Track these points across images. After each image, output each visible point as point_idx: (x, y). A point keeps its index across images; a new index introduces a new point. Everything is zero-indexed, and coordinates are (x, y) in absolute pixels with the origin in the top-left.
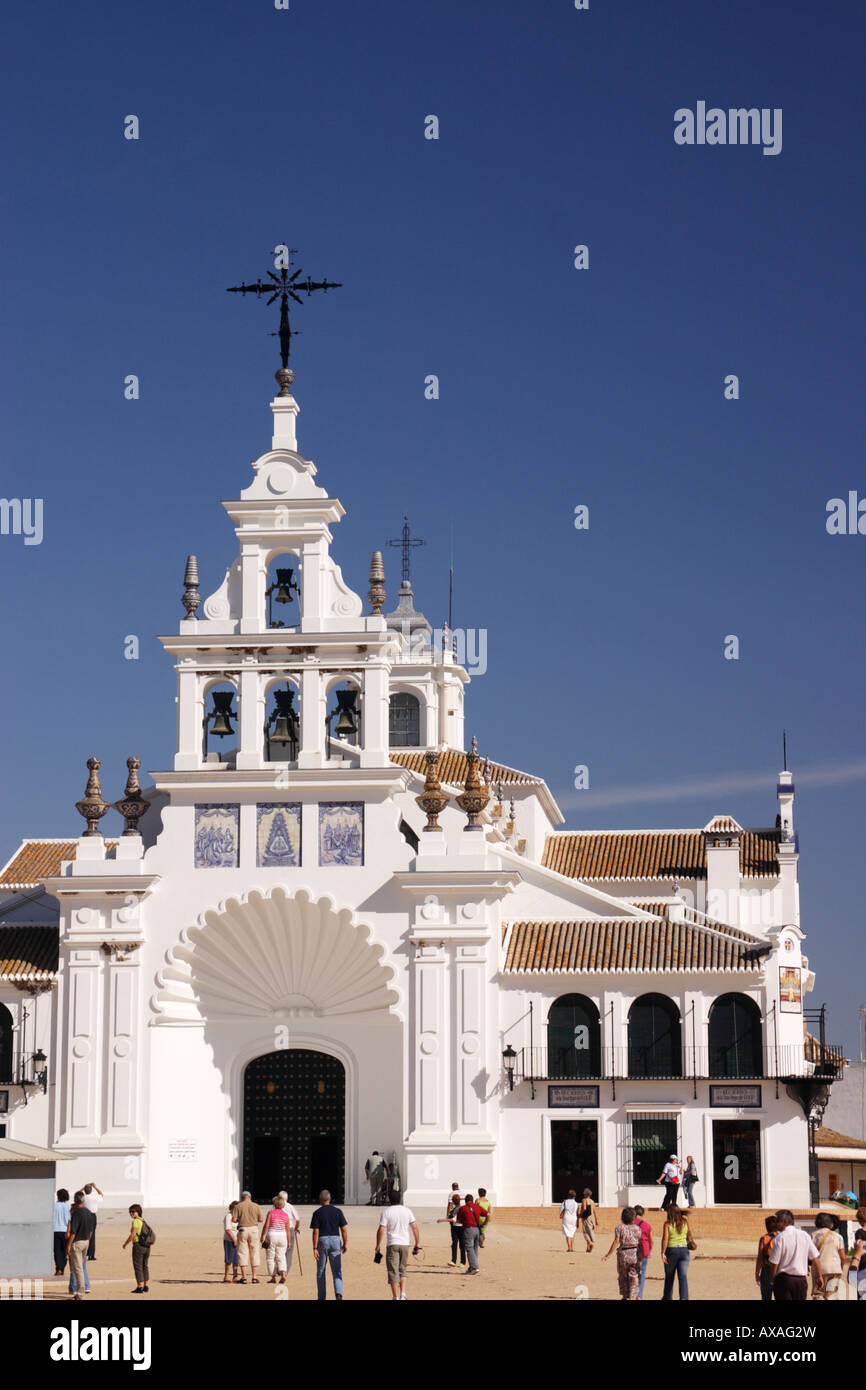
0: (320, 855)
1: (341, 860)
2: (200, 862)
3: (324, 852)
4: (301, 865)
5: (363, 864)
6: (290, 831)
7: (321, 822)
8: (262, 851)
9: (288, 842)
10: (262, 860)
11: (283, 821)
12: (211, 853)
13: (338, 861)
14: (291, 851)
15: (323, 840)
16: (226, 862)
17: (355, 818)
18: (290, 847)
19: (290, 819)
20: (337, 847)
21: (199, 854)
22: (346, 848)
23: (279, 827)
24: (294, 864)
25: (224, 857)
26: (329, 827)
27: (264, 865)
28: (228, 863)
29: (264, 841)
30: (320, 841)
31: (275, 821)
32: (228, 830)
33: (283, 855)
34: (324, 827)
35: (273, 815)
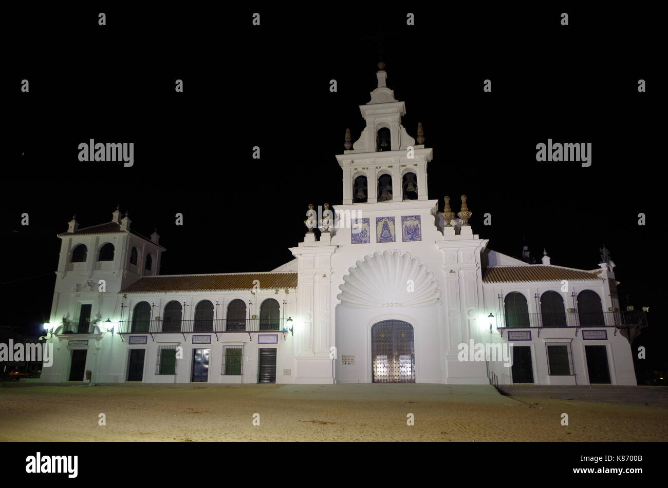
0: (403, 236)
1: (412, 239)
2: (354, 241)
3: (404, 236)
4: (395, 241)
5: (421, 240)
6: (390, 229)
7: (402, 225)
8: (379, 236)
9: (389, 232)
10: (379, 240)
11: (387, 224)
12: (358, 238)
13: (411, 239)
14: (391, 236)
15: (404, 231)
16: (364, 241)
17: (417, 222)
18: (390, 235)
19: (390, 224)
20: (410, 234)
21: (353, 238)
22: (413, 234)
23: (386, 227)
24: (392, 241)
25: (364, 239)
26: (406, 226)
27: (380, 242)
28: (365, 242)
29: (379, 233)
30: (402, 232)
31: (384, 224)
32: (365, 229)
33: (387, 238)
34: (404, 226)
35: (383, 222)
